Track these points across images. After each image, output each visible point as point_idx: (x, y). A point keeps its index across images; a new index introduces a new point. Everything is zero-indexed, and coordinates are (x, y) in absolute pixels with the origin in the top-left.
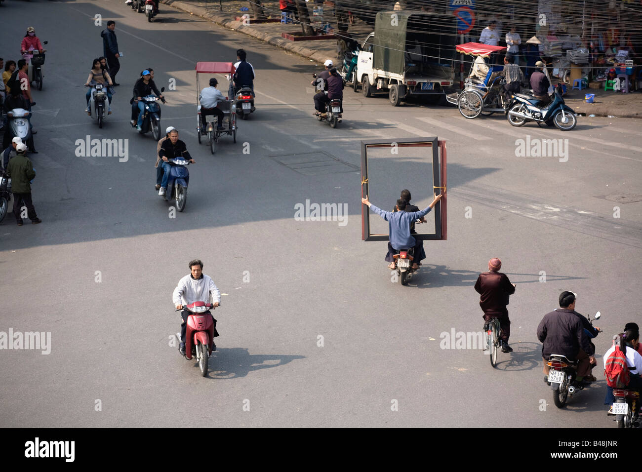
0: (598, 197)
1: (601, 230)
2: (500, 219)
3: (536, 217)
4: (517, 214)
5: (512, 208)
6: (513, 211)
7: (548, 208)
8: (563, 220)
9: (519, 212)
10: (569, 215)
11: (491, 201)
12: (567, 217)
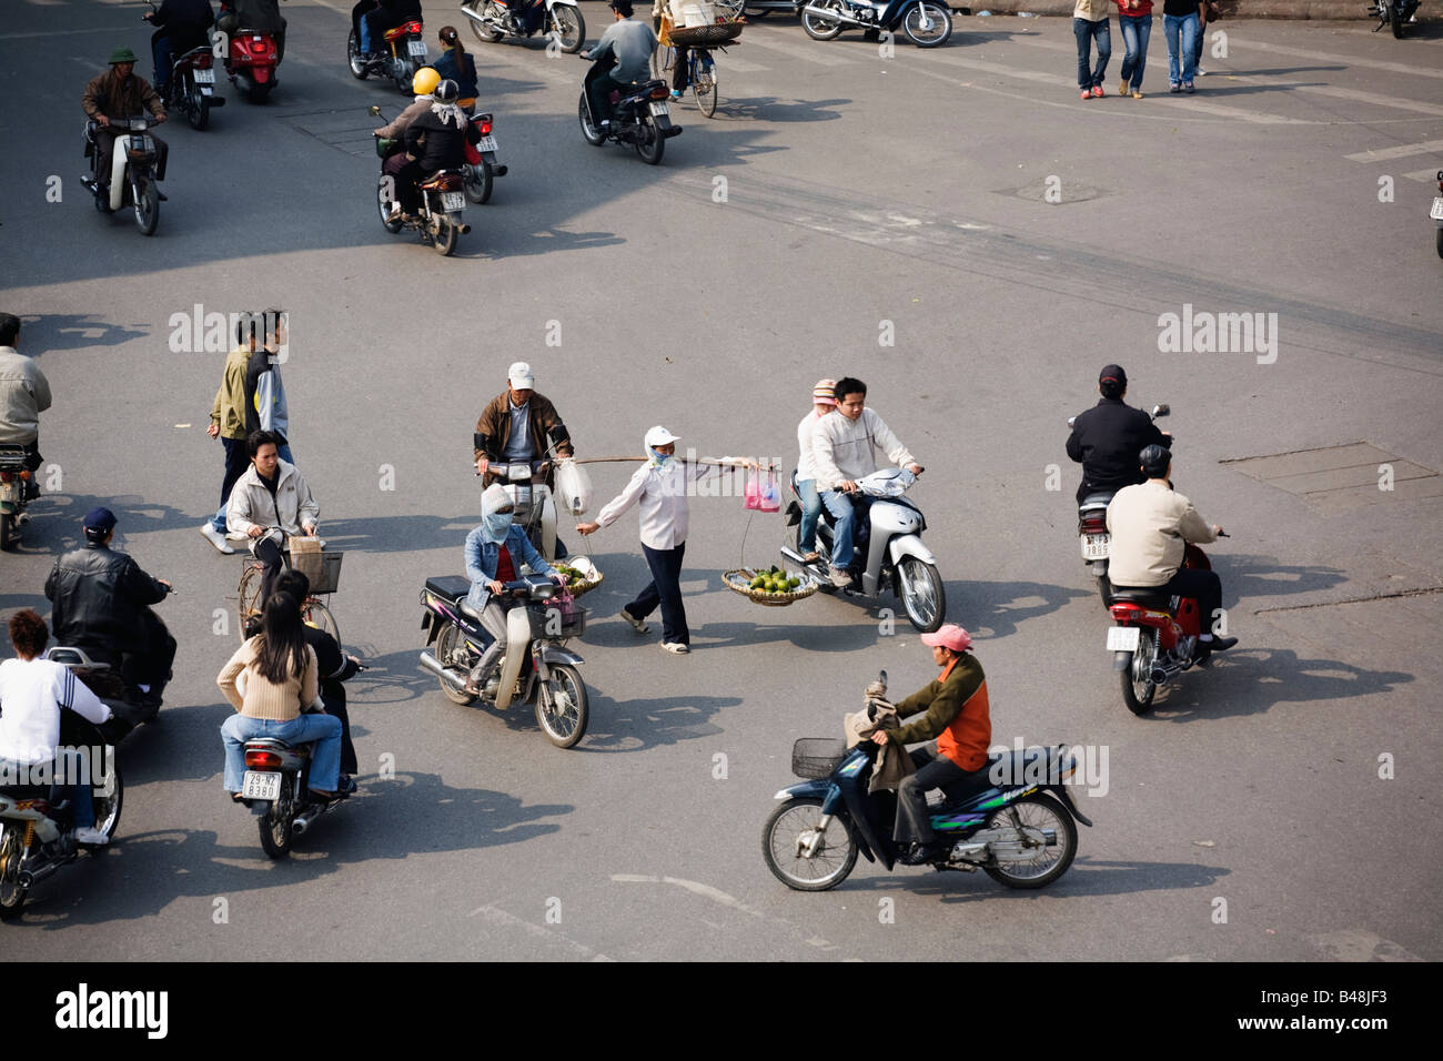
0: (998, 192)
1: (1008, 264)
2: (791, 247)
3: (871, 238)
4: (828, 234)
5: (816, 220)
6: (818, 228)
7: (896, 218)
8: (928, 243)
9: (832, 230)
10: (941, 233)
11: (771, 206)
12: (935, 238)
